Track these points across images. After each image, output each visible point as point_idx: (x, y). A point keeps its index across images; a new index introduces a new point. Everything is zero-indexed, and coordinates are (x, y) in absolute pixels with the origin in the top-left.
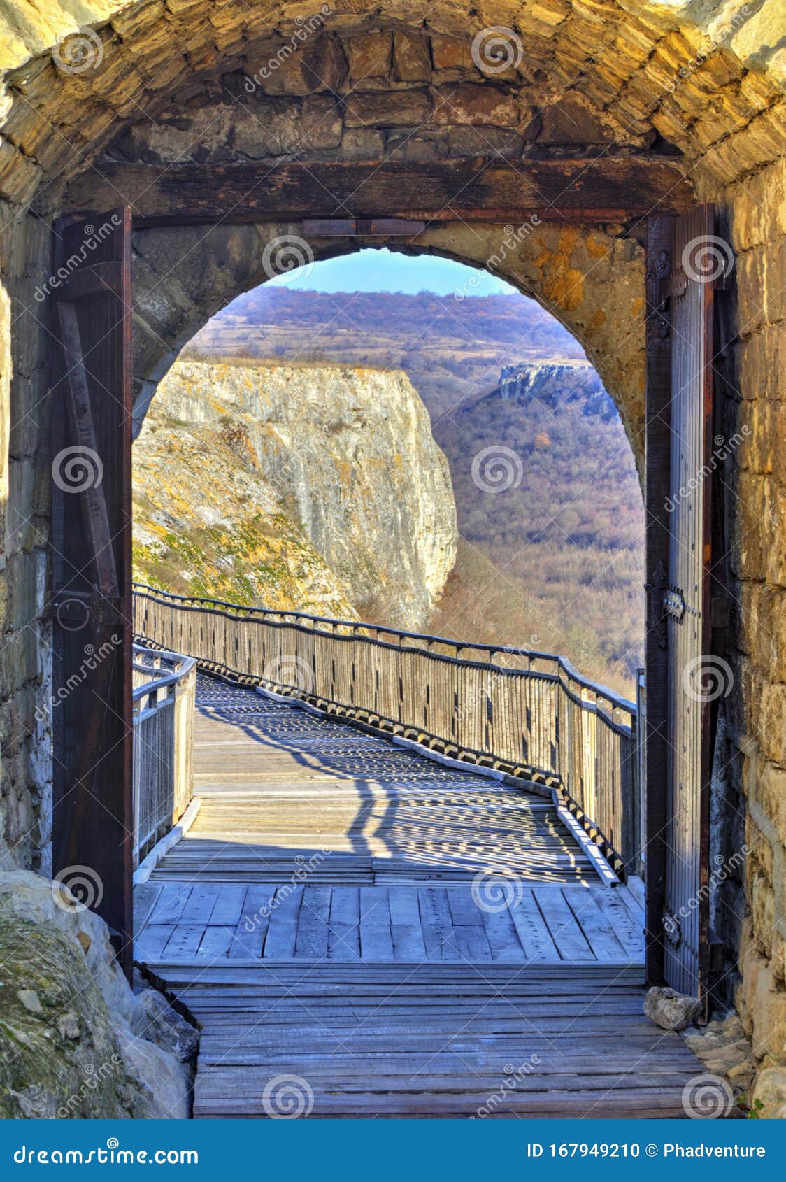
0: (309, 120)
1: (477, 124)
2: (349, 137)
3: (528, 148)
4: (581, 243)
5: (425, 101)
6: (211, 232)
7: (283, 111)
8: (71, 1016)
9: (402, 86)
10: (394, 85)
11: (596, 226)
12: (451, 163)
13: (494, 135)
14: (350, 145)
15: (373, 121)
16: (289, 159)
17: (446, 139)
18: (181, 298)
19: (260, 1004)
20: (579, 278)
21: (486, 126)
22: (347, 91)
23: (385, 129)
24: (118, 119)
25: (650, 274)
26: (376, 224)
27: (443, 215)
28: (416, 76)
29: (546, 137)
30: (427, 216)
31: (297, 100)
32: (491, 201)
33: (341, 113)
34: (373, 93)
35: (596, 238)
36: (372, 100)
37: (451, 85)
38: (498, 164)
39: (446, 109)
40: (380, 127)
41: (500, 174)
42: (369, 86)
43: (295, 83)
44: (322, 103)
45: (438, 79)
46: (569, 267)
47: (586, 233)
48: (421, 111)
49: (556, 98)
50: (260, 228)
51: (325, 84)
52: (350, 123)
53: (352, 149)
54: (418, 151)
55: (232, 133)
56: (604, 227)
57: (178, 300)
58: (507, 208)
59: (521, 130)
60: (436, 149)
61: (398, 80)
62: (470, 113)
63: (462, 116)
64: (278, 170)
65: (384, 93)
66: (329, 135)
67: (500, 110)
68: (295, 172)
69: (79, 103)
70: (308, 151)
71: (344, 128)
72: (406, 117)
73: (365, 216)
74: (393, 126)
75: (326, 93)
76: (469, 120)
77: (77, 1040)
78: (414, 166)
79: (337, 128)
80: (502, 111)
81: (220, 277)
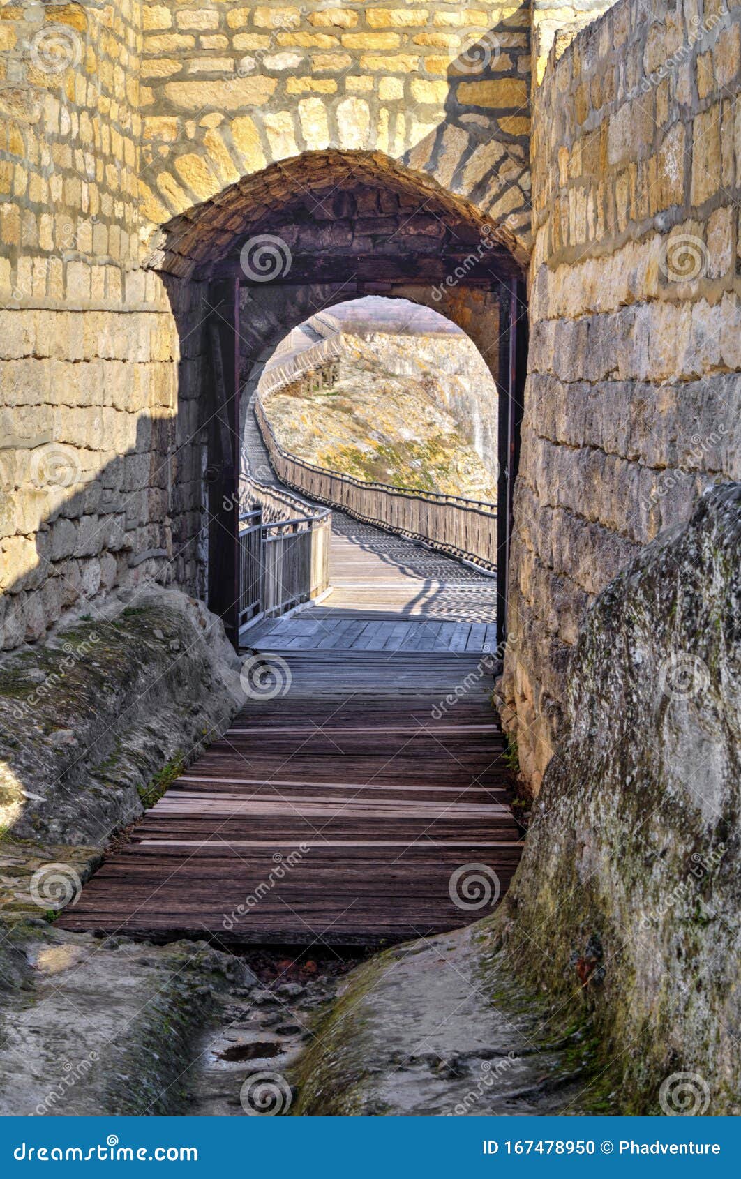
0: (337, 232)
1: (419, 235)
2: (356, 241)
3: (445, 246)
4: (469, 294)
5: (393, 223)
6: (289, 288)
7: (324, 228)
8: (177, 641)
9: (383, 215)
10: (380, 215)
11: (477, 286)
12: (403, 255)
13: (428, 240)
14: (356, 245)
15: (368, 233)
16: (327, 252)
17: (404, 242)
18: (273, 320)
19: (304, 665)
20: (468, 311)
21: (424, 236)
22: (356, 218)
23: (374, 237)
24: (236, 235)
25: (501, 310)
26: (367, 285)
27: (399, 281)
28: (390, 210)
29: (452, 242)
30: (392, 281)
31: (332, 222)
32: (422, 274)
33: (352, 230)
34: (369, 219)
35: (476, 292)
36: (369, 223)
37: (408, 215)
38: (424, 255)
39: (405, 228)
40: (371, 236)
41: (426, 261)
42: (368, 215)
43: (329, 214)
44: (343, 224)
45: (401, 212)
46: (464, 306)
47: (472, 289)
48: (391, 228)
49: (458, 222)
50: (312, 286)
51: (345, 214)
52: (357, 234)
53: (358, 247)
54: (389, 248)
55: (298, 239)
56: (482, 287)
57: (272, 321)
58: (430, 277)
59: (441, 238)
60: (399, 247)
61: (381, 212)
62: (416, 229)
63: (412, 231)
64: (317, 258)
65: (373, 218)
66: (346, 240)
67: (431, 228)
68: (327, 259)
69: (209, 231)
70: (336, 248)
71: (353, 237)
72: (385, 231)
73: (362, 281)
74: (378, 235)
75: (345, 219)
76: (416, 232)
77: (178, 651)
78: (384, 256)
79: (350, 237)
80: (432, 228)
81: (293, 311)
